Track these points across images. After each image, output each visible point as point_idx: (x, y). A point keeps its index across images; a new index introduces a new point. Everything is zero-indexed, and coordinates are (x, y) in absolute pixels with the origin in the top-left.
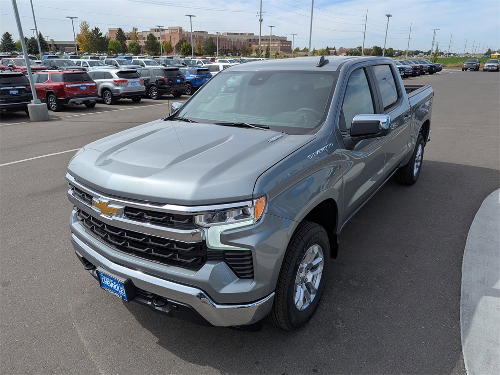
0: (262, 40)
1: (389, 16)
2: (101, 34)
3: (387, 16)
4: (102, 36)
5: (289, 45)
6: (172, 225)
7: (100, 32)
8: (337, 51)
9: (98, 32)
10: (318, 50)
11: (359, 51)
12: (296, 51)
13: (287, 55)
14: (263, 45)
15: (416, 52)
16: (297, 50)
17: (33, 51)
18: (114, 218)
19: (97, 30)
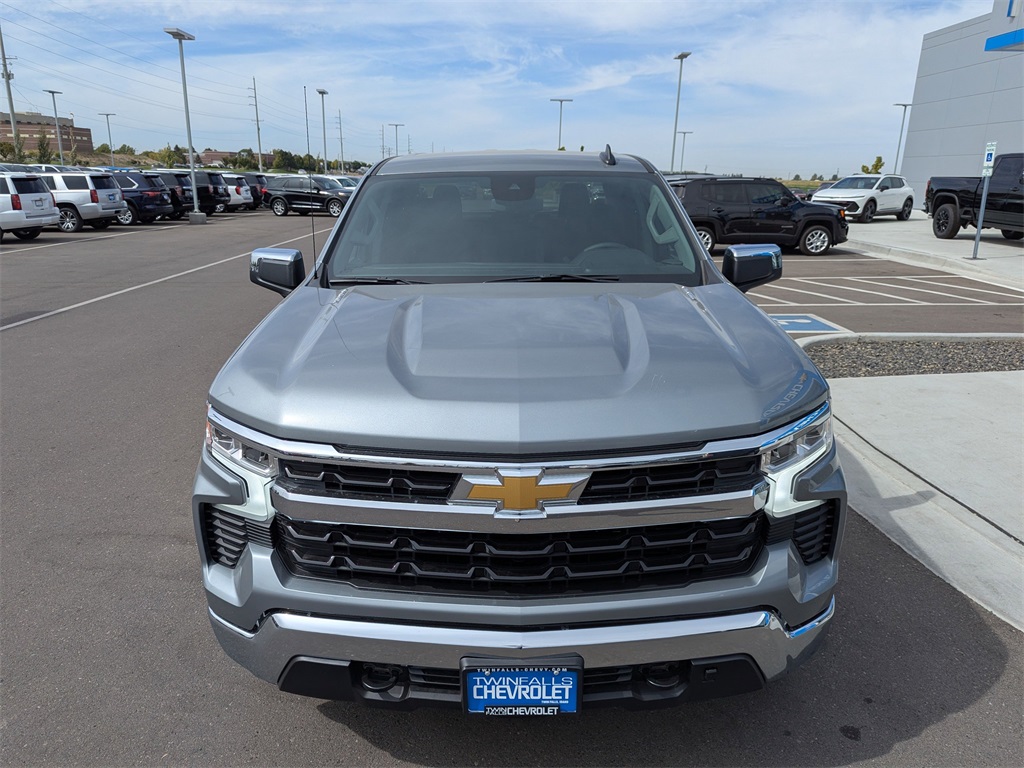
0: (19, 122)
1: (322, 93)
3: (320, 93)
5: (85, 138)
6: (708, 487)
8: (201, 155)
10: (156, 151)
11: (249, 158)
12: (103, 151)
13: (84, 160)
14: (30, 136)
15: (353, 163)
16: (105, 149)
18: (550, 510)
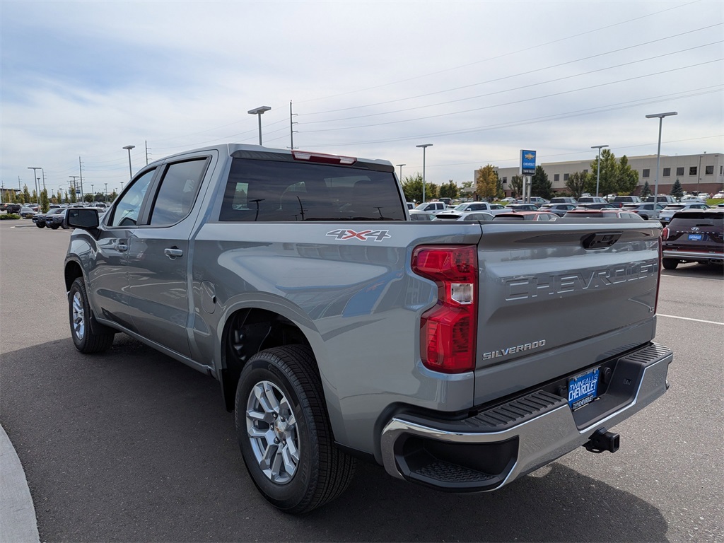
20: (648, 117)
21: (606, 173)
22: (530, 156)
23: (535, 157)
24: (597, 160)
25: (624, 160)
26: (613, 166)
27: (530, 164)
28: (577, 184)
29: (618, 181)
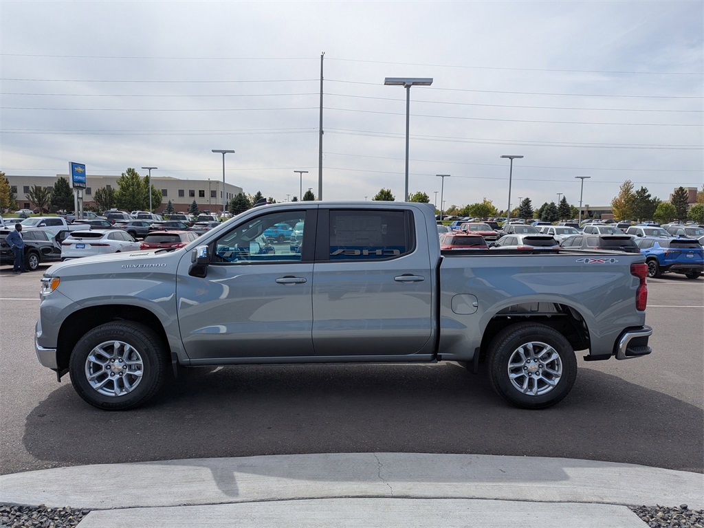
2: (649, 196)
4: (650, 199)
7: (647, 194)
9: (645, 193)
17: (549, 218)
19: (644, 191)
20: (213, 151)
21: (133, 191)
22: (80, 169)
23: (85, 171)
24: (123, 177)
25: (147, 179)
26: (138, 185)
27: (80, 178)
28: (105, 199)
29: (145, 198)
